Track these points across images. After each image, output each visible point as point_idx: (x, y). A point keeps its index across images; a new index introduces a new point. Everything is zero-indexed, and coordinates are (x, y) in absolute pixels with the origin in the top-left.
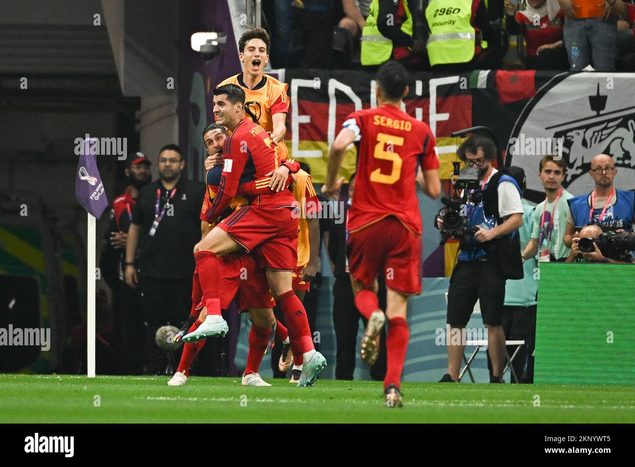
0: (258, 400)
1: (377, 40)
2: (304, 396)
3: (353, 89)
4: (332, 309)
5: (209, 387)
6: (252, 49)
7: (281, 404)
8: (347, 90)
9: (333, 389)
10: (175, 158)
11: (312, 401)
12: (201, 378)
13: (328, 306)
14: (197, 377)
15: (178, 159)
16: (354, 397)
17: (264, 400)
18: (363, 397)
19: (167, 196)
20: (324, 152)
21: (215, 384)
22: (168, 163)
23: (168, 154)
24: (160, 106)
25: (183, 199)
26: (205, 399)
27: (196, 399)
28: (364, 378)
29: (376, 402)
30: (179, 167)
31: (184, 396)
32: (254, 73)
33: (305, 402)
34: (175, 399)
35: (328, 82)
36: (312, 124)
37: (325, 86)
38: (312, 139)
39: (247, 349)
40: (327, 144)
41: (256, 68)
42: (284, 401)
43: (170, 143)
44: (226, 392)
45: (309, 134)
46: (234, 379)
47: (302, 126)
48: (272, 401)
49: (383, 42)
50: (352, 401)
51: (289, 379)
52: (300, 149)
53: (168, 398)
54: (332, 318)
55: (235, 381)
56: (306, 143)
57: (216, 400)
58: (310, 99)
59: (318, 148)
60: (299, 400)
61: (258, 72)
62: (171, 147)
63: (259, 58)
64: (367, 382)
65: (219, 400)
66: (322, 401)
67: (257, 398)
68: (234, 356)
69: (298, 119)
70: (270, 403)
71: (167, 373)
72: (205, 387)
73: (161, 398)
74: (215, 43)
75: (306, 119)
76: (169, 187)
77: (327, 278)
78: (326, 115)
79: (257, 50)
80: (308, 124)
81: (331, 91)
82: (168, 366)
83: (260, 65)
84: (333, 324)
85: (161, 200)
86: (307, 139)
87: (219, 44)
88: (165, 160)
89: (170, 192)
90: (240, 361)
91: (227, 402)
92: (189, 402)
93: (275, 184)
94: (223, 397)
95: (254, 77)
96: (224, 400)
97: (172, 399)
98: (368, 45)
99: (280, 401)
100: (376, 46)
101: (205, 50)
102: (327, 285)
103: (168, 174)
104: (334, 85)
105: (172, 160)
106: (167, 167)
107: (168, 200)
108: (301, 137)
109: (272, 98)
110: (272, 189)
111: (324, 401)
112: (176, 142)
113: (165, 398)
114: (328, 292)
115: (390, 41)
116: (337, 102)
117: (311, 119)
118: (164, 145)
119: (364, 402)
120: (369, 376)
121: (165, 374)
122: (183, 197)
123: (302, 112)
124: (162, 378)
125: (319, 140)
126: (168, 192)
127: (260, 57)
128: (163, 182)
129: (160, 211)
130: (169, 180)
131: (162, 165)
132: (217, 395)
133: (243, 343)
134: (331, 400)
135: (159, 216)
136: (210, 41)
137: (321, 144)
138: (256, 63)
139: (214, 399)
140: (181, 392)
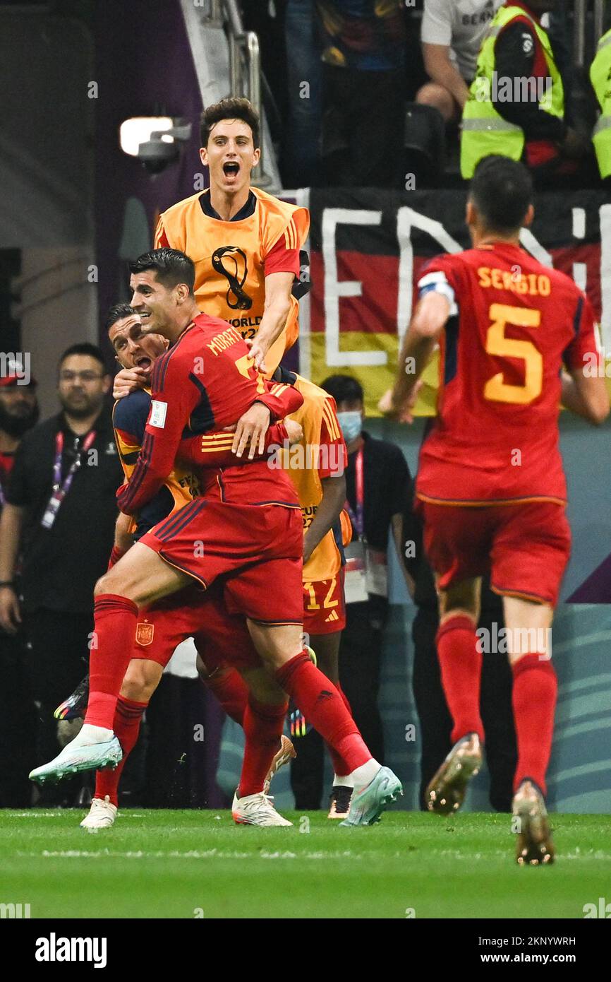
0: (265, 855)
1: (493, 128)
2: (359, 845)
3: (446, 227)
4: (410, 670)
5: (165, 829)
6: (222, 140)
7: (311, 861)
8: (435, 229)
9: (414, 831)
10: (90, 371)
11: (374, 854)
12: (150, 813)
13: (404, 663)
14: (142, 811)
15: (98, 372)
16: (457, 845)
17: (276, 855)
18: (477, 844)
19: (76, 448)
20: (391, 355)
21: (177, 823)
22: (77, 382)
23: (78, 363)
24: (59, 267)
25: (108, 452)
26: (159, 854)
27: (140, 854)
28: (477, 807)
29: (500, 855)
30: (100, 388)
31: (116, 848)
32: (227, 188)
33: (359, 857)
34: (97, 855)
35: (396, 213)
36: (365, 299)
37: (390, 223)
38: (366, 329)
39: (241, 752)
40: (397, 338)
41: (231, 178)
42: (318, 855)
43: (80, 341)
44: (200, 839)
45: (360, 318)
46: (217, 812)
47: (344, 303)
48: (292, 855)
49: (503, 132)
50: (453, 855)
51: (325, 812)
52: (341, 349)
53: (85, 854)
54: (410, 686)
55: (218, 818)
56: (353, 336)
57: (180, 855)
58: (360, 249)
59: (379, 346)
60: (347, 853)
61: (235, 187)
62: (83, 349)
63: (237, 159)
64: (484, 814)
65: (187, 855)
66: (393, 854)
67: (262, 851)
68: (215, 767)
69: (336, 290)
70: (288, 858)
71: (81, 802)
72: (159, 830)
73: (70, 853)
74: (168, 139)
75: (353, 289)
76: (79, 428)
77: (400, 608)
78: (394, 280)
79: (231, 142)
80: (357, 298)
81: (403, 232)
82: (83, 790)
83: (239, 173)
84: (412, 700)
85: (64, 455)
86: (356, 329)
87: (176, 139)
88: (71, 375)
89: (83, 438)
90: (227, 776)
91: (203, 860)
92: (126, 860)
93: (242, 446)
94: (194, 850)
95: (230, 196)
96: (196, 854)
97: (92, 854)
98: (474, 137)
99: (310, 856)
100: (492, 140)
101: (149, 153)
102: (401, 620)
103: (79, 402)
104: (408, 219)
105: (86, 375)
106: (76, 389)
107: (79, 455)
108: (345, 325)
109: (266, 241)
110: (239, 455)
111: (398, 854)
112: (93, 340)
113: (78, 854)
114: (402, 636)
115: (518, 129)
116: (415, 254)
117: (364, 289)
118: (68, 345)
119: (478, 856)
120: (489, 805)
121: (78, 806)
122: (108, 448)
123: (345, 274)
124: (72, 812)
125: (380, 331)
126: (77, 440)
127: (238, 157)
128: (69, 420)
129: (64, 477)
130: (80, 415)
131: (66, 385)
132: (183, 845)
133: (233, 740)
134: (411, 853)
135: (61, 487)
136: (157, 135)
137: (384, 338)
138: (231, 169)
139: (176, 854)
140: (110, 840)
